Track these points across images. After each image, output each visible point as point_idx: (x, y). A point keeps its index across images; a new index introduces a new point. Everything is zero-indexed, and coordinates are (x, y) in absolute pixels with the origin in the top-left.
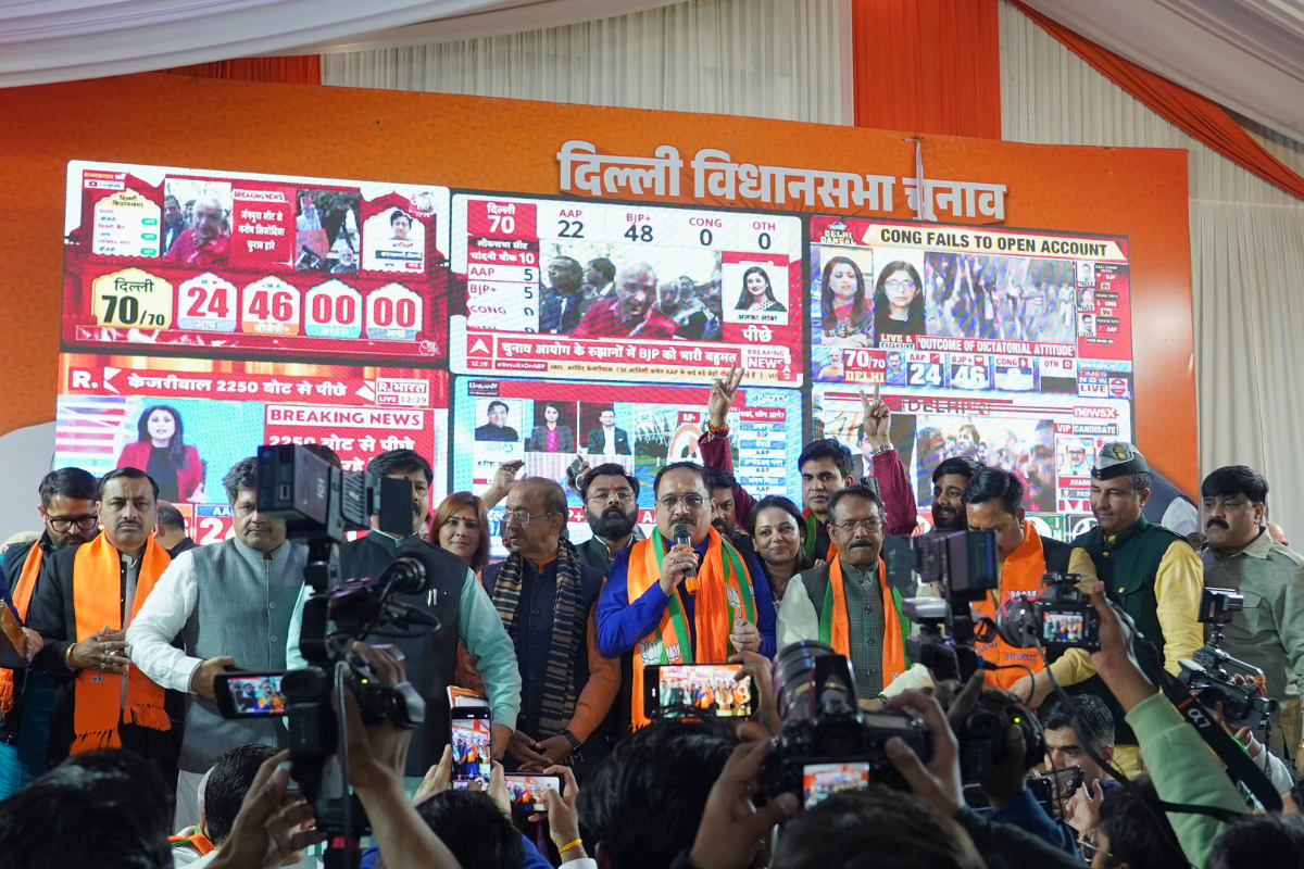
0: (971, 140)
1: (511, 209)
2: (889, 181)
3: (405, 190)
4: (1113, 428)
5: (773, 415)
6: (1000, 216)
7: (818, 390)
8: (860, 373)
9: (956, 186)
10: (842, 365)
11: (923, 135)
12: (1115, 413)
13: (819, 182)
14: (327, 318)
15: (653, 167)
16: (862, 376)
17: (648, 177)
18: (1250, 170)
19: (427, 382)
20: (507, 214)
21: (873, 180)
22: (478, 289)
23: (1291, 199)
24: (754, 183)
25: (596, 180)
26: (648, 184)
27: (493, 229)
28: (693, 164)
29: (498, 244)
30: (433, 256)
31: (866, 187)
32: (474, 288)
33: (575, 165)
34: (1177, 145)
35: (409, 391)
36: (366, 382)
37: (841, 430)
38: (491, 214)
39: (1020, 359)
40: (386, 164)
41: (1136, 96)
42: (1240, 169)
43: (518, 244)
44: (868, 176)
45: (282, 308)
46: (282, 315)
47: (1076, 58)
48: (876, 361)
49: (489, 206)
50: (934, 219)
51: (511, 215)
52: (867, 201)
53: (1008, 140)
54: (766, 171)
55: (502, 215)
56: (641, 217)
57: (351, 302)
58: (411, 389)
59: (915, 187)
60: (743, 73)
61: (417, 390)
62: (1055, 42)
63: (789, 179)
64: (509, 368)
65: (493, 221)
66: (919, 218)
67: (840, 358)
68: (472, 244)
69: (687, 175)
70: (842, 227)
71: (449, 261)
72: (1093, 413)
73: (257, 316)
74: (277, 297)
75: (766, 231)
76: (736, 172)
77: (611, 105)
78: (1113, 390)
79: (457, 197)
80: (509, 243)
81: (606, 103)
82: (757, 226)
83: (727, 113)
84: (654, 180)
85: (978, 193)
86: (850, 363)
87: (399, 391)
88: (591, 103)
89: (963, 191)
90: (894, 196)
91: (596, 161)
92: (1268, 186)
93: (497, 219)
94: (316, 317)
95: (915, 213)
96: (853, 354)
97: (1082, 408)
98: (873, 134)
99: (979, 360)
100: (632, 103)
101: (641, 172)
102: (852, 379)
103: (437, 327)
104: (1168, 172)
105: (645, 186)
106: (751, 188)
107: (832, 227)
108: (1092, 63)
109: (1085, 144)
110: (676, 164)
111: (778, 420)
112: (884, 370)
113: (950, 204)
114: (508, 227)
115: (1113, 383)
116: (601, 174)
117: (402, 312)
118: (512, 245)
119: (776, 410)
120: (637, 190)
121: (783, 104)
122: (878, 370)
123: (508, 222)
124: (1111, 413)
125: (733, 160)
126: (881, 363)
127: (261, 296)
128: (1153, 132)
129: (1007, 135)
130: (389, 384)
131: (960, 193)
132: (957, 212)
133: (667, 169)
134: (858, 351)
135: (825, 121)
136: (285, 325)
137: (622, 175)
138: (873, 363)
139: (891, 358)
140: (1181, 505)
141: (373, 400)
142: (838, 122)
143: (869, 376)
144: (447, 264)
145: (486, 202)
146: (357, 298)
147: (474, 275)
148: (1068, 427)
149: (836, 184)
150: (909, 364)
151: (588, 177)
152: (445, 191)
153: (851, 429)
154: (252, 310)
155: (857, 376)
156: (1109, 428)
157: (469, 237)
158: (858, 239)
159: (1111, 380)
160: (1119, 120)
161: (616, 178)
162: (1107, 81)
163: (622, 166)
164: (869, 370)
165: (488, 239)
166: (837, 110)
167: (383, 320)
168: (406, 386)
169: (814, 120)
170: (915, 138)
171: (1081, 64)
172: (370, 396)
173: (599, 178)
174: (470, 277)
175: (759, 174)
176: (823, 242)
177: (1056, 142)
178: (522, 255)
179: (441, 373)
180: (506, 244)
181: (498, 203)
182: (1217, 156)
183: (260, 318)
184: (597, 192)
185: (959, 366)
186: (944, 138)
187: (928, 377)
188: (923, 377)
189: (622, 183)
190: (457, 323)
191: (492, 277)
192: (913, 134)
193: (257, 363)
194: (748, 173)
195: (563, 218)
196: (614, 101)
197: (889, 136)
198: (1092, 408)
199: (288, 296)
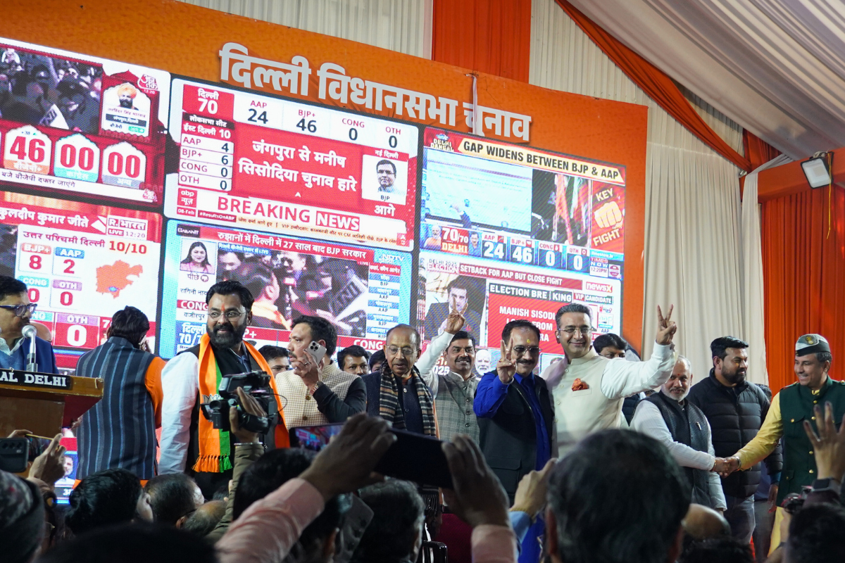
0: (509, 80)
1: (216, 95)
2: (454, 104)
3: (138, 70)
4: (610, 299)
5: (392, 270)
6: (526, 138)
7: (424, 255)
8: (452, 245)
9: (499, 113)
10: (440, 238)
11: (478, 73)
12: (611, 289)
13: (406, 98)
14: (72, 164)
15: (290, 71)
16: (453, 247)
17: (286, 78)
18: (685, 126)
19: (146, 221)
20: (213, 99)
21: (443, 101)
22: (188, 152)
23: (709, 149)
24: (361, 93)
25: (247, 75)
26: (285, 84)
27: (201, 109)
28: (319, 73)
29: (205, 121)
30: (156, 125)
31: (438, 106)
32: (185, 151)
33: (232, 62)
34: (640, 103)
35: (132, 228)
36: (99, 217)
37: (437, 289)
38: (201, 97)
39: (555, 246)
40: (87, 42)
41: (618, 64)
42: (679, 125)
43: (220, 123)
44: (439, 98)
45: (37, 153)
46: (36, 157)
47: (580, 32)
48: (462, 237)
49: (199, 91)
50: (483, 135)
51: (215, 100)
52: (438, 116)
53: (533, 84)
54: (370, 85)
55: (209, 99)
56: (308, 114)
57: (91, 153)
58: (134, 226)
59: (472, 110)
60: (357, 8)
61: (139, 227)
62: (567, 18)
63: (385, 93)
64: (208, 217)
65: (201, 103)
66: (474, 133)
67: (439, 233)
68: (186, 118)
69: (314, 80)
70: (445, 138)
71: (168, 130)
72: (599, 288)
73: (17, 156)
74: (33, 142)
75: (394, 134)
76: (349, 83)
77: (260, 19)
78: (611, 273)
79: (176, 81)
80: (213, 121)
81: (257, 16)
82: (388, 130)
83: (344, 37)
84: (290, 81)
85: (513, 120)
86: (445, 237)
87: (124, 227)
88: (246, 15)
89: (503, 117)
90: (457, 115)
91: (248, 61)
92: (695, 138)
93: (205, 101)
94: (63, 162)
95: (471, 130)
96: (448, 230)
97: (592, 283)
98: (445, 68)
99: (529, 243)
100: (275, 20)
101: (281, 74)
102: (446, 249)
103: (155, 180)
104: (634, 120)
105: (264, 81)
106: (359, 97)
107: (439, 137)
108: (592, 37)
109: (583, 94)
110: (306, 71)
111: (394, 273)
112: (468, 245)
113: (494, 125)
114: (213, 108)
115: (612, 268)
116: (251, 72)
117: (130, 165)
118: (215, 123)
119: (393, 266)
120: (277, 87)
121: (383, 36)
122: (463, 244)
123: (213, 105)
124: (609, 289)
125: (347, 74)
126: (466, 239)
127: (20, 140)
128: (626, 91)
129: (533, 81)
130: (117, 221)
131: (500, 118)
132: (498, 132)
133: (300, 74)
134: (451, 229)
135: (412, 53)
136: (38, 166)
137: (267, 74)
138: (460, 238)
139: (473, 236)
140: (630, 355)
141: (104, 232)
142: (420, 55)
143: (457, 248)
144: (166, 132)
145: (198, 88)
146: (96, 150)
147: (186, 142)
148: (582, 296)
149: (418, 101)
150: (484, 242)
151: (241, 72)
152: (167, 75)
153: (444, 288)
154: (12, 151)
155: (450, 247)
156: (607, 299)
157: (183, 113)
158: (455, 148)
159: (610, 265)
160: (605, 80)
161: (262, 76)
162: (600, 51)
163: (267, 68)
164: (458, 243)
165: (198, 116)
166: (420, 46)
167: (115, 170)
168: (130, 223)
169: (404, 51)
170: (473, 74)
171: (583, 36)
172: (102, 228)
173: (250, 74)
174: (182, 144)
175: (365, 87)
176: (432, 147)
177: (564, 90)
178: (222, 131)
179: (157, 216)
180: (211, 122)
181: (206, 90)
182: (665, 113)
183: (19, 158)
184: (248, 85)
185: (516, 247)
186: (492, 77)
187: (496, 253)
188: (492, 252)
189: (267, 80)
190: (171, 179)
191: (199, 145)
192: (471, 71)
193: (14, 194)
194: (357, 85)
195: (253, 107)
196: (263, 17)
197: (456, 70)
198: (598, 284)
199: (42, 143)
